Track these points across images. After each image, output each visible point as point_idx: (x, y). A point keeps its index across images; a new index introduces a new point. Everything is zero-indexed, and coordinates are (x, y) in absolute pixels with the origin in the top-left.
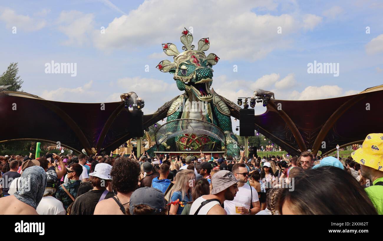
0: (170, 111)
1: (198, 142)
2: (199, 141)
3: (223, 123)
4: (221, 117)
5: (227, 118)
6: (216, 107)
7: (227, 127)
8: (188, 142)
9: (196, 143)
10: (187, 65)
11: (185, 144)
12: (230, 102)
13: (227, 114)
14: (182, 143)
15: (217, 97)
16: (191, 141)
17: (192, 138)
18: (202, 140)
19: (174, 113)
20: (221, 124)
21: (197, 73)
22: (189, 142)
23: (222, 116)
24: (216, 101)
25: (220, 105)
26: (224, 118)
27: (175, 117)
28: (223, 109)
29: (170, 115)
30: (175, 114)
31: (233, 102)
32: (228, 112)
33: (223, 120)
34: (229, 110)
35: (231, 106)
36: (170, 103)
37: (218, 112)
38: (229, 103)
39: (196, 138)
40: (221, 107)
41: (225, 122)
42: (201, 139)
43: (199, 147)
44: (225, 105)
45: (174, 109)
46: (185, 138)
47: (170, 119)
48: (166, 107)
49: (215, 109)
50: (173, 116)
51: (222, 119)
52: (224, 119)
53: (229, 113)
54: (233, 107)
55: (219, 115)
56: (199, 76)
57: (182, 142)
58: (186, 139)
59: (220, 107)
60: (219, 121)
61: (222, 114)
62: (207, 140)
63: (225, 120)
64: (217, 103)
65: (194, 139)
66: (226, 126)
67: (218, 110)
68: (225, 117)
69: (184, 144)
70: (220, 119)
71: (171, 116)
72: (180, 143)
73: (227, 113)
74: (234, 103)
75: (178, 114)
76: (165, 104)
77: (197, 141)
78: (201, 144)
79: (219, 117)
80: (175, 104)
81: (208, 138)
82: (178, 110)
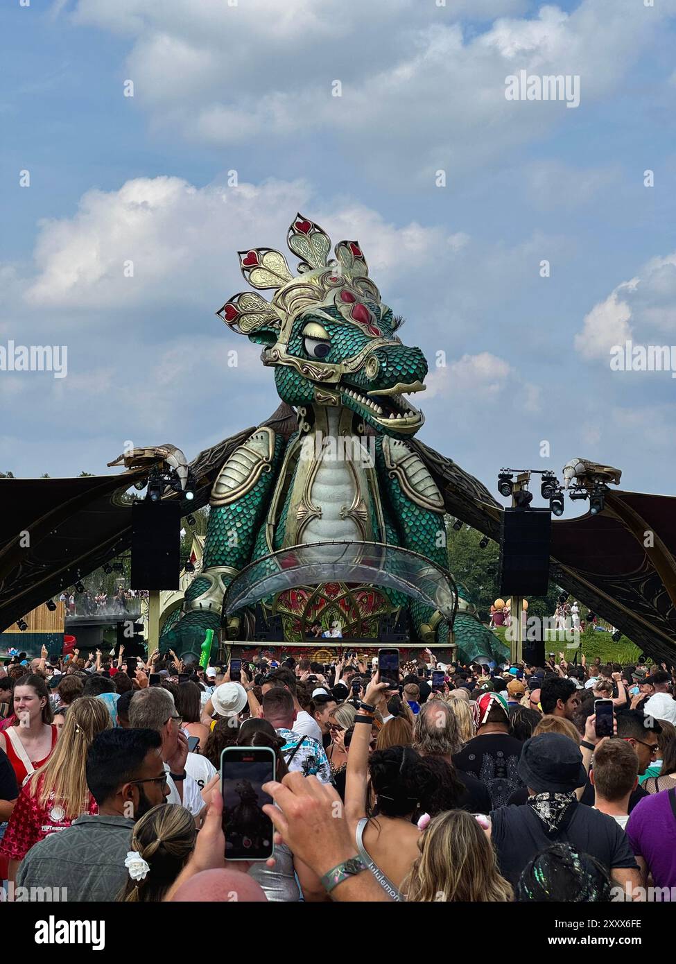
0: (224, 490)
1: (348, 608)
2: (351, 604)
3: (422, 537)
4: (414, 519)
5: (435, 521)
6: (395, 482)
8: (312, 605)
9: (339, 610)
11: (301, 613)
12: (441, 461)
13: (434, 505)
14: (286, 610)
16: (321, 604)
17: (325, 594)
18: (361, 600)
19: (242, 497)
20: (412, 540)
22: (317, 607)
23: (417, 513)
24: (395, 459)
25: (410, 472)
26: (424, 522)
27: (245, 511)
28: (420, 489)
29: (229, 504)
30: (248, 502)
31: (451, 461)
33: (421, 529)
34: (438, 491)
35: (446, 476)
37: (403, 500)
38: (440, 465)
39: (339, 595)
40: (415, 480)
41: (428, 537)
42: (358, 599)
44: (426, 474)
45: (240, 480)
46: (302, 592)
47: (225, 517)
48: (208, 471)
49: (394, 486)
50: (239, 510)
51: (418, 524)
52: (424, 526)
53: (439, 504)
55: (405, 510)
57: (289, 605)
58: (306, 597)
59: (409, 479)
60: (407, 531)
61: (417, 505)
62: (375, 600)
63: (428, 528)
64: (400, 465)
65: (335, 595)
66: (430, 550)
67: (403, 491)
68: (428, 517)
69: (294, 612)
70: (411, 524)
71: (233, 507)
72: (281, 608)
73: (435, 503)
75: (259, 500)
76: (199, 461)
77: (343, 605)
78: (356, 614)
79: (407, 516)
80: (244, 463)
81: (379, 595)
82: (256, 484)
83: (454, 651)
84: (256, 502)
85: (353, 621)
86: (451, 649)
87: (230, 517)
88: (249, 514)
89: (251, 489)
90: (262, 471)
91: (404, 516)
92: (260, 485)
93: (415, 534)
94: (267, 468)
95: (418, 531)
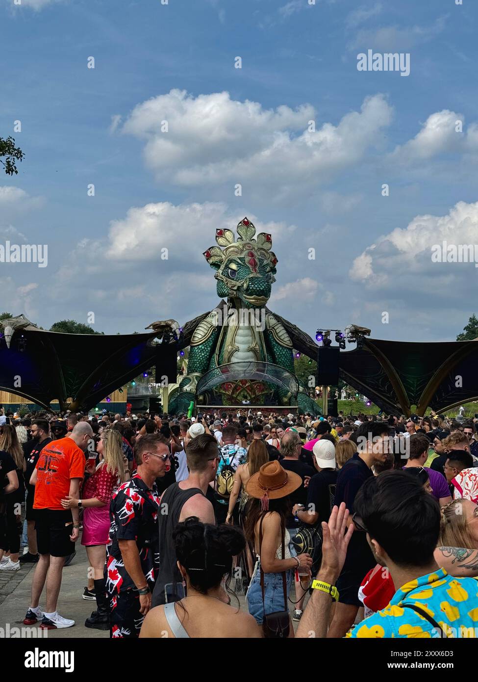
0: (196, 339)
1: (250, 391)
2: (252, 389)
3: (283, 360)
4: (279, 351)
5: (288, 351)
6: (271, 335)
7: (288, 366)
8: (235, 390)
9: (247, 392)
10: (239, 265)
11: (229, 393)
12: (291, 326)
13: (288, 345)
14: (224, 392)
15: (272, 317)
16: (239, 389)
17: (240, 384)
19: (204, 342)
20: (279, 361)
21: (249, 282)
22: (237, 390)
23: (281, 349)
24: (271, 325)
25: (278, 331)
26: (284, 353)
27: (205, 348)
28: (282, 338)
29: (198, 345)
30: (207, 344)
31: (295, 326)
32: (289, 342)
33: (283, 356)
34: (290, 339)
35: (293, 332)
36: (194, 324)
37: (274, 343)
38: (291, 328)
40: (280, 334)
42: (255, 387)
43: (251, 397)
44: (285, 331)
45: (203, 335)
46: (231, 384)
47: (197, 351)
48: (189, 331)
49: (271, 337)
50: (203, 348)
51: (281, 353)
53: (290, 345)
54: (297, 335)
55: (276, 347)
56: (251, 288)
57: (225, 390)
58: (232, 386)
59: (277, 334)
60: (277, 356)
61: (281, 345)
62: (262, 387)
63: (285, 355)
64: (273, 328)
65: (245, 385)
66: (286, 365)
67: (274, 339)
68: (285, 350)
69: (227, 393)
70: (278, 353)
71: (200, 347)
72: (222, 391)
74: (297, 326)
75: (212, 343)
76: (185, 327)
77: (249, 389)
78: (254, 393)
79: (276, 350)
80: (205, 327)
81: (265, 385)
82: (210, 337)
83: (298, 410)
84: (210, 345)
85: (253, 396)
86: (296, 408)
87: (199, 351)
88: (207, 349)
89: (208, 339)
90: (213, 331)
91: (275, 350)
92: (212, 337)
93: (280, 358)
94: (215, 329)
95: (281, 357)
